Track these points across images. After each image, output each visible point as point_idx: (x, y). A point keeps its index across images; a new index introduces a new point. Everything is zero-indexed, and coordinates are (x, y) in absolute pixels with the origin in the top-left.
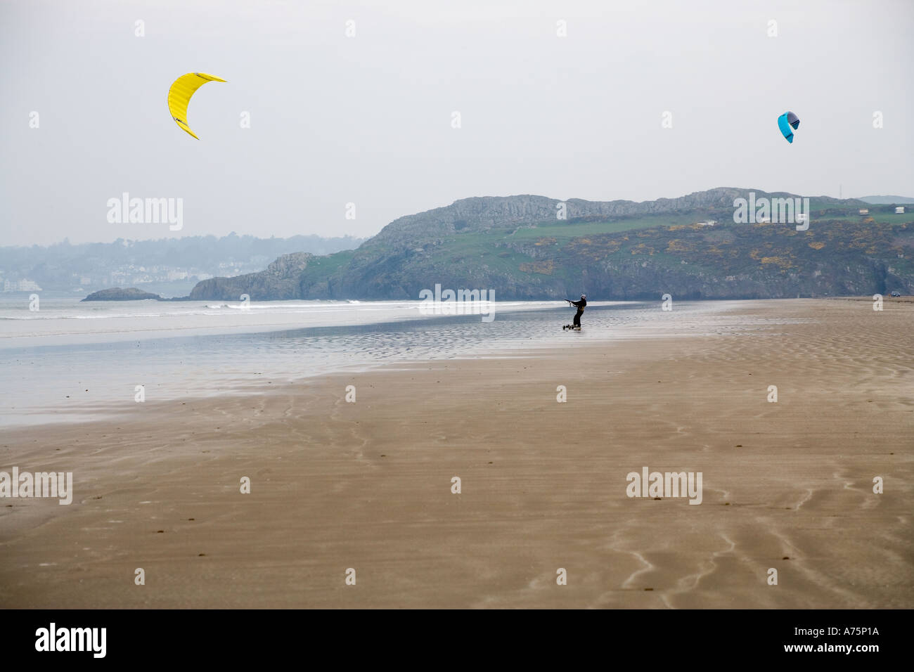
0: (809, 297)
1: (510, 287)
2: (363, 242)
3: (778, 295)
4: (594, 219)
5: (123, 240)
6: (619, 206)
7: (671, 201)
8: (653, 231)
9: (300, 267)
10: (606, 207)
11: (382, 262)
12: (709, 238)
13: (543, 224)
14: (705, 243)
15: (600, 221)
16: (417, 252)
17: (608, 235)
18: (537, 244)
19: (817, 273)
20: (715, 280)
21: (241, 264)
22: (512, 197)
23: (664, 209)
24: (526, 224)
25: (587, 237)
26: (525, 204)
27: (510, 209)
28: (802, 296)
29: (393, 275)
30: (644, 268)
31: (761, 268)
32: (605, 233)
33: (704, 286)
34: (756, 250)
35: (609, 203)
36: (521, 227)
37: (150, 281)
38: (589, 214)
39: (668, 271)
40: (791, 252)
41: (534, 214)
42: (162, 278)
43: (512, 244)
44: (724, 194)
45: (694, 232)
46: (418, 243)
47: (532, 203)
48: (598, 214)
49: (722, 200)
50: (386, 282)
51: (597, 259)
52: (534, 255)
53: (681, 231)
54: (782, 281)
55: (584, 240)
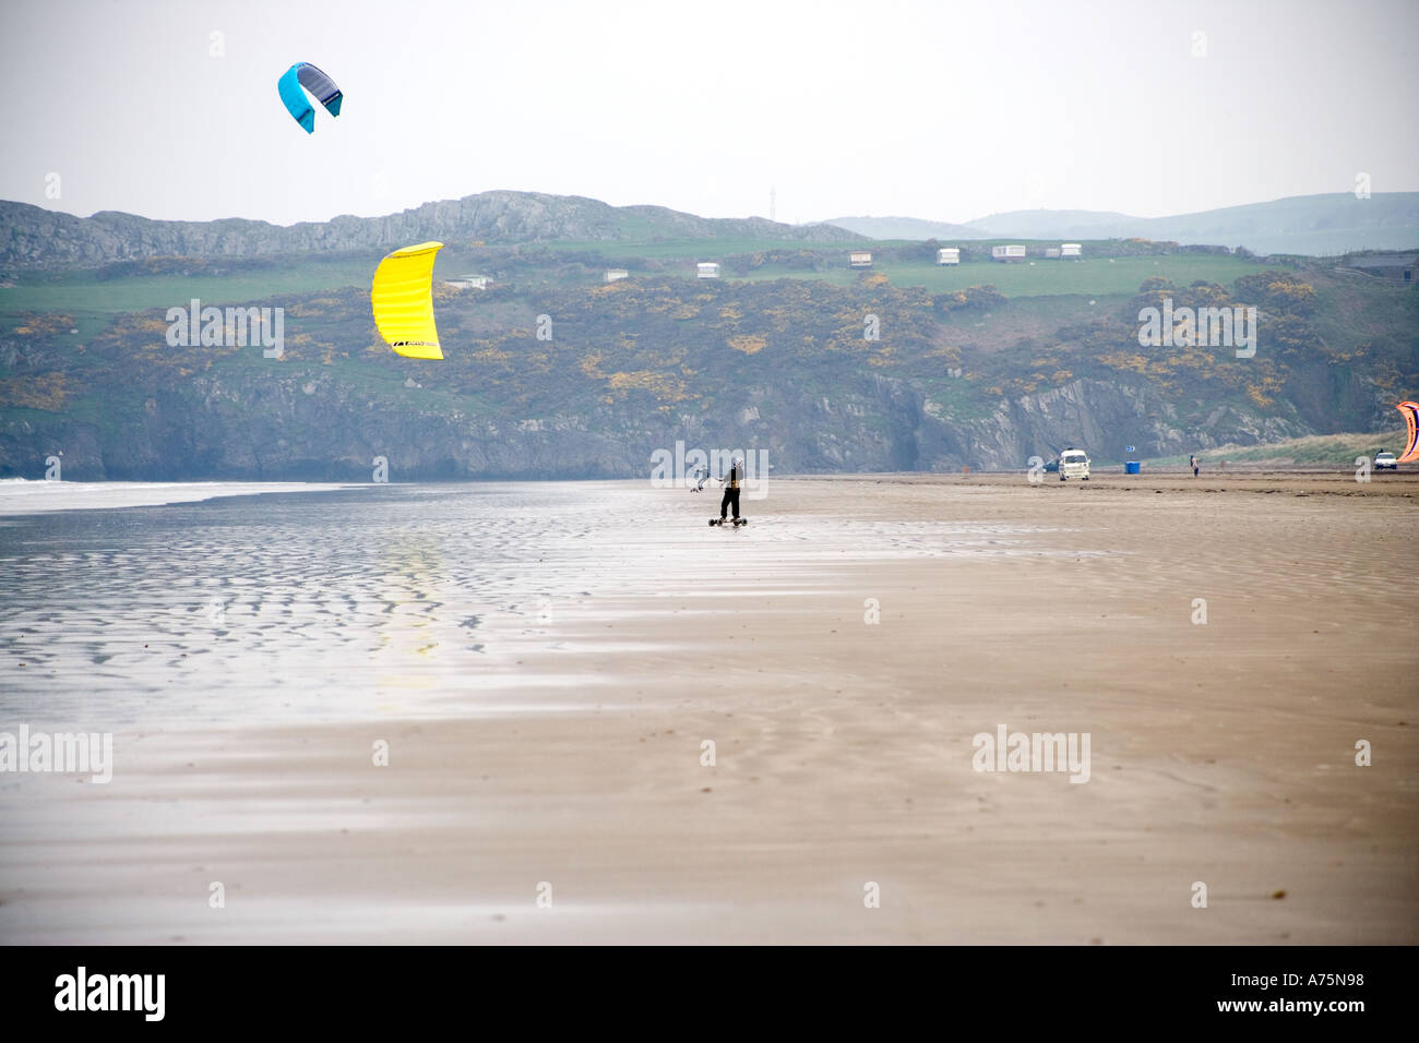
4: (168, 268)
6: (232, 234)
7: (366, 224)
8: (331, 302)
10: (200, 237)
12: (476, 321)
14: (466, 333)
15: (186, 273)
18: (21, 330)
19: (749, 415)
20: (493, 430)
23: (352, 245)
25: (157, 314)
30: (307, 397)
31: (610, 400)
33: (465, 446)
34: (596, 354)
35: (207, 227)
38: (150, 253)
39: (371, 404)
40: (683, 361)
44: (506, 206)
48: (177, 255)
49: (499, 224)
51: (183, 372)
52: (13, 360)
54: (661, 434)
55: (148, 323)
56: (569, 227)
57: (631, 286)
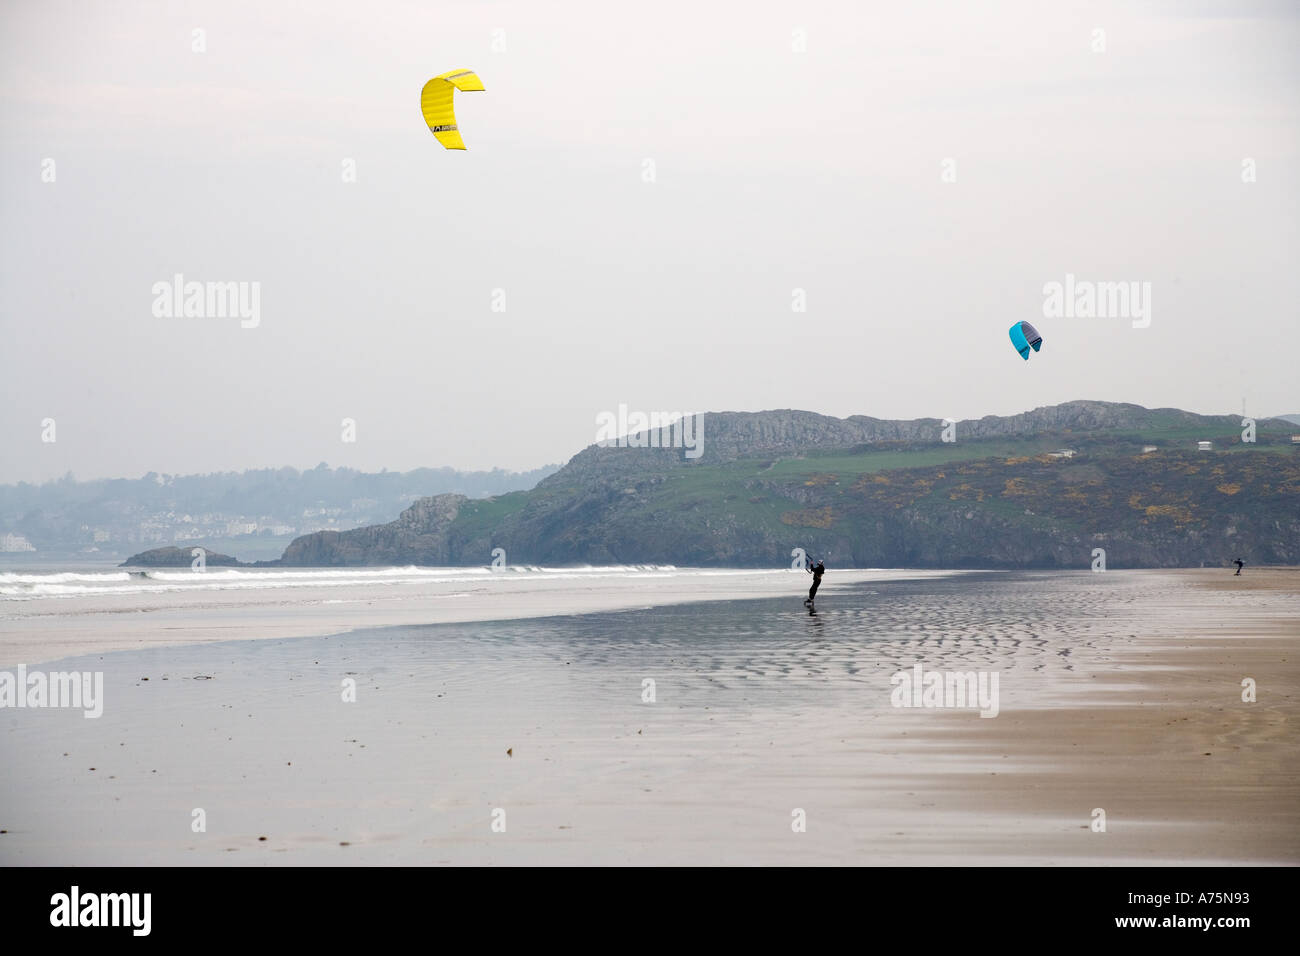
0: (1219, 565)
1: (768, 548)
2: (541, 479)
3: (1172, 563)
4: (890, 447)
5: (156, 475)
6: (926, 427)
7: (1003, 420)
8: (982, 465)
9: (448, 516)
10: (908, 429)
11: (573, 509)
12: (1066, 476)
13: (815, 454)
14: (1061, 483)
15: (899, 450)
16: (625, 494)
17: (916, 471)
18: (808, 483)
19: (1231, 531)
20: (1077, 539)
21: (337, 511)
22: (764, 413)
23: (994, 432)
24: (787, 453)
25: (883, 473)
26: (784, 424)
27: (762, 430)
28: (1208, 565)
29: (591, 529)
30: (968, 520)
31: (1146, 522)
32: (909, 467)
33: (1060, 549)
34: (1137, 495)
35: (912, 423)
36: (782, 457)
37: (201, 537)
38: (880, 439)
39: (1005, 524)
40: (1190, 499)
41: (798, 438)
42: (218, 532)
43: (770, 483)
44: (1084, 409)
45: (1044, 468)
46: (626, 481)
47: (795, 422)
48: (895, 439)
49: (1080, 419)
50: (582, 539)
51: (898, 506)
52: (803, 500)
53: (1024, 465)
54: (1177, 542)
55: (878, 478)
56: (1121, 421)
57: (1158, 456)
